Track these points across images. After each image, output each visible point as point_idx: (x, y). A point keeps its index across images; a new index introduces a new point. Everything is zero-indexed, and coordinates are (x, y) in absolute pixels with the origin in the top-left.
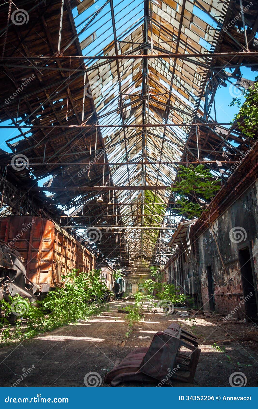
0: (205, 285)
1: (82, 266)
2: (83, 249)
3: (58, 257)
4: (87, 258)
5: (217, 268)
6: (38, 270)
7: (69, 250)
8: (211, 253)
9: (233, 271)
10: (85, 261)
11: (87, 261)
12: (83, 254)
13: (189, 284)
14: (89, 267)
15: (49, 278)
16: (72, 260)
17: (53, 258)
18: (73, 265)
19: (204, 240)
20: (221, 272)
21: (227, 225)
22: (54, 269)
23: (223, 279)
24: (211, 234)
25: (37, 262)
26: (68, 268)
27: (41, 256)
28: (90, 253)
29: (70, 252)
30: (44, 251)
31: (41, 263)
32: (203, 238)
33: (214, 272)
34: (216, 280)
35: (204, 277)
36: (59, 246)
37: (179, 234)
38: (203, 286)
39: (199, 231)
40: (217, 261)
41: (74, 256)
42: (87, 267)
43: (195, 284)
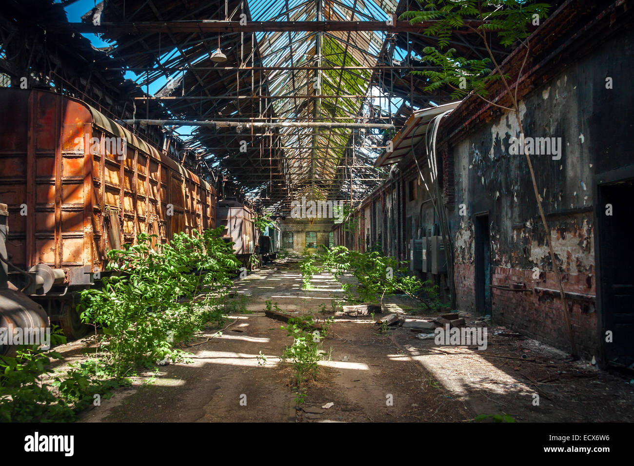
0: (467, 257)
1: (182, 213)
2: (181, 172)
3: (109, 197)
4: (194, 193)
5: (507, 224)
6: (58, 232)
7: (142, 178)
8: (493, 186)
9: (564, 238)
10: (189, 201)
11: (193, 199)
12: (184, 186)
13: (424, 251)
14: (201, 213)
15: (86, 250)
16: (154, 202)
17: (94, 201)
18: (158, 213)
19: (471, 155)
20: (522, 235)
21: (557, 115)
22: (99, 228)
23: (527, 251)
24: (496, 138)
25: (52, 210)
26: (141, 220)
27: (61, 196)
28: (201, 181)
29: (147, 184)
30: (67, 182)
31: (63, 213)
32: (471, 148)
33: (499, 231)
34: (502, 252)
35: (464, 239)
36: (110, 169)
37: (405, 138)
38: (461, 259)
39: (460, 131)
40: (512, 206)
41: (158, 190)
42: (194, 212)
43: (441, 253)
